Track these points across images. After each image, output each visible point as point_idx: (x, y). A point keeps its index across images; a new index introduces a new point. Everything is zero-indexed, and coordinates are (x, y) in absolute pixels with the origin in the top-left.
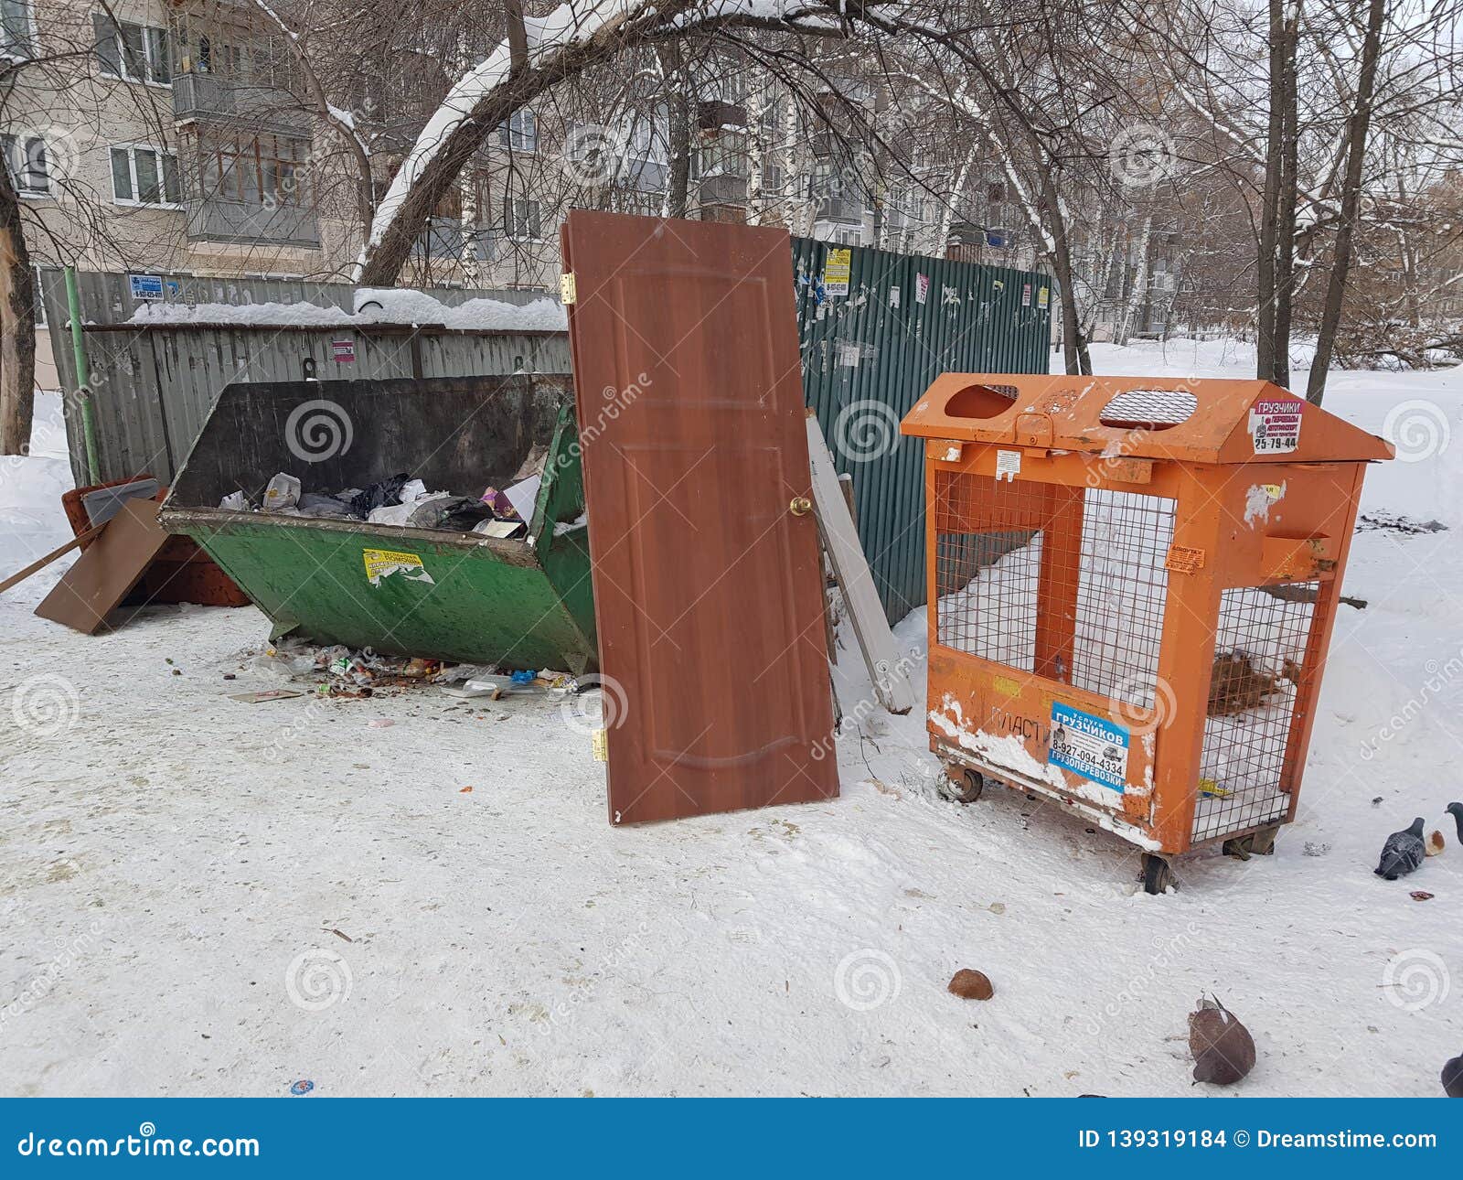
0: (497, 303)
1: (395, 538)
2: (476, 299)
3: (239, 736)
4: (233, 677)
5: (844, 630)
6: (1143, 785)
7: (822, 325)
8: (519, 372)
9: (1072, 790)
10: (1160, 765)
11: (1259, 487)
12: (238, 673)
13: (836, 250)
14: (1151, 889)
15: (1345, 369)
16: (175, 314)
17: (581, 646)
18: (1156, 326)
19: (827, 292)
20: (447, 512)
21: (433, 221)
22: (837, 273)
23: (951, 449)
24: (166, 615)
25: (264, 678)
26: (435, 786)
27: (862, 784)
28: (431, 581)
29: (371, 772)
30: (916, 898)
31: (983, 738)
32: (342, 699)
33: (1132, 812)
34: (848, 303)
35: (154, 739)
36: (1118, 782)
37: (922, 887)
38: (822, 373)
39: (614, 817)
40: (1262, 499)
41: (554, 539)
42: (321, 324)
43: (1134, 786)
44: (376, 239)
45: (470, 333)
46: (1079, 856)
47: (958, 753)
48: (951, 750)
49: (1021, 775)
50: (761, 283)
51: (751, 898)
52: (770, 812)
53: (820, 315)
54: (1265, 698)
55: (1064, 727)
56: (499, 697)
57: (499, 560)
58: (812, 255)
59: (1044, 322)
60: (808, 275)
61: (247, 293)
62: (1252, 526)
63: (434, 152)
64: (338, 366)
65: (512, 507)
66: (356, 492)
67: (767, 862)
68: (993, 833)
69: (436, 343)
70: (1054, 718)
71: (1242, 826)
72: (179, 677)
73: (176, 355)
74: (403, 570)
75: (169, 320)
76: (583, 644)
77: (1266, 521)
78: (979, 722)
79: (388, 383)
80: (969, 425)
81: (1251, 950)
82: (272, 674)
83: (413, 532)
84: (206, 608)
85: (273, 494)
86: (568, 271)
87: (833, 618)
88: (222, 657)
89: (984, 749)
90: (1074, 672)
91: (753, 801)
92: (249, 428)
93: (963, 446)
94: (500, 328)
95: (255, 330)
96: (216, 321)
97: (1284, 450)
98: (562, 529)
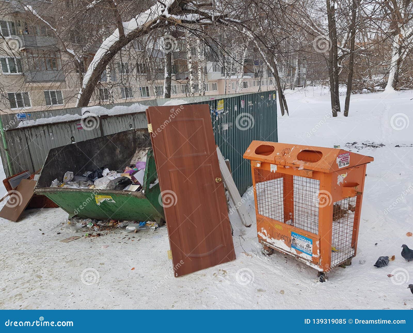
0: (122, 106)
1: (104, 193)
2: (116, 106)
3: (66, 257)
4: (59, 233)
5: (230, 202)
6: (317, 254)
7: (218, 121)
8: (131, 129)
9: (298, 255)
10: (321, 249)
11: (340, 175)
12: (61, 231)
13: (220, 101)
14: (322, 281)
15: (354, 94)
16: (31, 123)
17: (158, 215)
18: (302, 82)
19: (218, 112)
20: (118, 183)
21: (101, 82)
22: (220, 107)
23: (258, 164)
24: (36, 212)
25: (68, 232)
26: (124, 269)
27: (241, 254)
28: (115, 202)
29: (105, 266)
30: (260, 292)
31: (273, 240)
32: (92, 238)
33: (315, 261)
34: (224, 114)
35: (41, 261)
36: (310, 253)
37: (262, 288)
38: (219, 134)
39: (176, 275)
40: (341, 178)
41: (149, 189)
42: (73, 120)
43: (315, 255)
44: (84, 86)
45: (115, 116)
46: (301, 270)
47: (267, 243)
48: (265, 243)
49: (284, 250)
50: (202, 120)
51: (217, 298)
52: (218, 267)
53: (217, 119)
54: (345, 215)
55: (295, 238)
56: (137, 232)
57: (134, 197)
58: (214, 104)
59: (275, 103)
60: (213, 110)
61: (51, 114)
62: (339, 185)
63: (99, 61)
64: (79, 131)
65: (136, 179)
66: (89, 173)
67: (219, 285)
68: (278, 266)
69: (106, 120)
70: (292, 236)
71: (343, 261)
72: (44, 235)
73: (32, 135)
74: (106, 200)
75: (29, 125)
76: (159, 214)
77: (343, 183)
78: (272, 236)
79: (95, 139)
80: (262, 157)
81: (349, 299)
82: (71, 231)
83: (109, 191)
84: (48, 209)
85: (66, 178)
86: (150, 123)
87: (228, 200)
88: (56, 226)
89: (274, 243)
90: (294, 215)
91: (213, 264)
92: (57, 160)
93: (261, 163)
94: (124, 113)
95: (54, 124)
96: (43, 123)
97: (346, 166)
98: (151, 186)
